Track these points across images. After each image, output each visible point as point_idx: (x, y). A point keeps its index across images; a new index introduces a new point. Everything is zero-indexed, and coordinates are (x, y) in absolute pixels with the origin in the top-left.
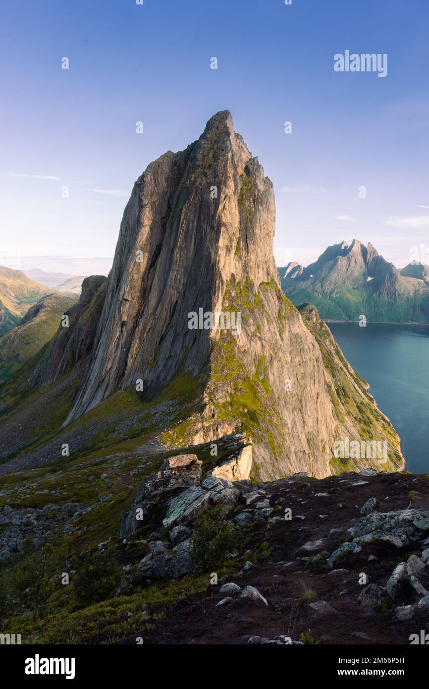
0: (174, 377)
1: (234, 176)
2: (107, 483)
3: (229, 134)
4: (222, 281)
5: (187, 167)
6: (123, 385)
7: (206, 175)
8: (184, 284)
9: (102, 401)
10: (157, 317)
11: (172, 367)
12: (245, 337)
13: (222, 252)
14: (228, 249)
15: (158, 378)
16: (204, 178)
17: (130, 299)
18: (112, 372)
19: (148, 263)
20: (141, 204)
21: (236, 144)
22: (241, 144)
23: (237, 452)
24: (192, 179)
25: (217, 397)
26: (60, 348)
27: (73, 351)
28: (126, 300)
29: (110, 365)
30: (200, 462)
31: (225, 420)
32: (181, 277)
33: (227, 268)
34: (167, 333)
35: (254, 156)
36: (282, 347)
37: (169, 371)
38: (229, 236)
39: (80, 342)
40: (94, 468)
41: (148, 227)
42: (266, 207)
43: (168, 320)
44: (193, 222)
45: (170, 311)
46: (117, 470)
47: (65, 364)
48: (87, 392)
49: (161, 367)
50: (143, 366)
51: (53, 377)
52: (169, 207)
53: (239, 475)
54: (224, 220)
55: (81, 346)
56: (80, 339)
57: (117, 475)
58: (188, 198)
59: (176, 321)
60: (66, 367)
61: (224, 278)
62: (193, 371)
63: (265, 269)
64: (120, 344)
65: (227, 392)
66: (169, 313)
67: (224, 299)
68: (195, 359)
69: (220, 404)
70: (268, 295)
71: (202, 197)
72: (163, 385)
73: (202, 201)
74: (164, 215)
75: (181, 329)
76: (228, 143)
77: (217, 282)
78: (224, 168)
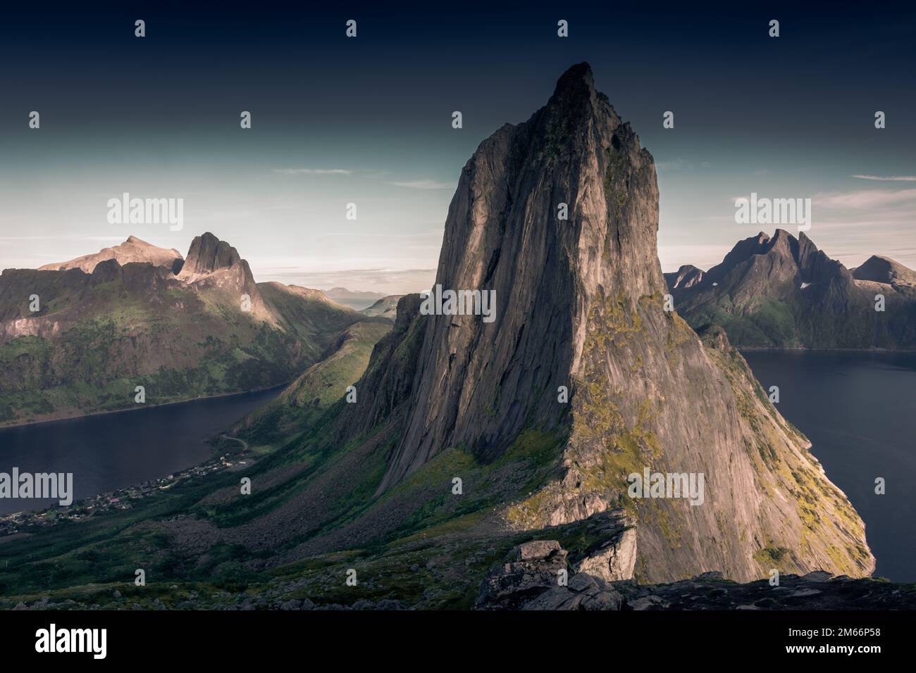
0: (521, 430)
1: (598, 151)
2: (435, 575)
3: (588, 95)
4: (585, 296)
5: (532, 144)
6: (453, 441)
7: (558, 152)
8: (532, 302)
9: (426, 461)
10: (496, 347)
11: (520, 415)
12: (620, 374)
13: (584, 257)
14: (593, 252)
15: (500, 431)
16: (556, 157)
17: (460, 324)
18: (439, 423)
19: (483, 275)
20: (472, 197)
21: (598, 107)
22: (606, 106)
23: (614, 538)
24: (540, 159)
25: (583, 458)
26: (370, 391)
27: (387, 395)
28: (455, 326)
29: (435, 413)
30: (564, 552)
31: (595, 491)
32: (528, 292)
33: (592, 277)
34: (511, 370)
35: (624, 121)
36: (675, 388)
37: (516, 420)
38: (594, 233)
39: (397, 382)
40: (418, 553)
41: (482, 226)
42: (644, 190)
43: (512, 352)
44: (543, 217)
45: (515, 339)
46: (448, 558)
47: (377, 412)
48: (406, 450)
49: (505, 415)
50: (479, 415)
51: (362, 430)
52: (509, 198)
53: (618, 571)
54: (585, 212)
55: (397, 388)
56: (397, 379)
57: (448, 564)
58: (535, 185)
59: (523, 352)
60: (378, 417)
61: (589, 292)
62: (548, 421)
63: (646, 277)
64: (448, 383)
65: (598, 451)
66: (512, 341)
67: (589, 320)
68: (550, 404)
69: (587, 469)
70: (651, 313)
71: (554, 182)
72: (507, 441)
73: (553, 188)
74: (502, 210)
75: (530, 364)
76: (588, 106)
77: (579, 297)
78: (583, 140)
